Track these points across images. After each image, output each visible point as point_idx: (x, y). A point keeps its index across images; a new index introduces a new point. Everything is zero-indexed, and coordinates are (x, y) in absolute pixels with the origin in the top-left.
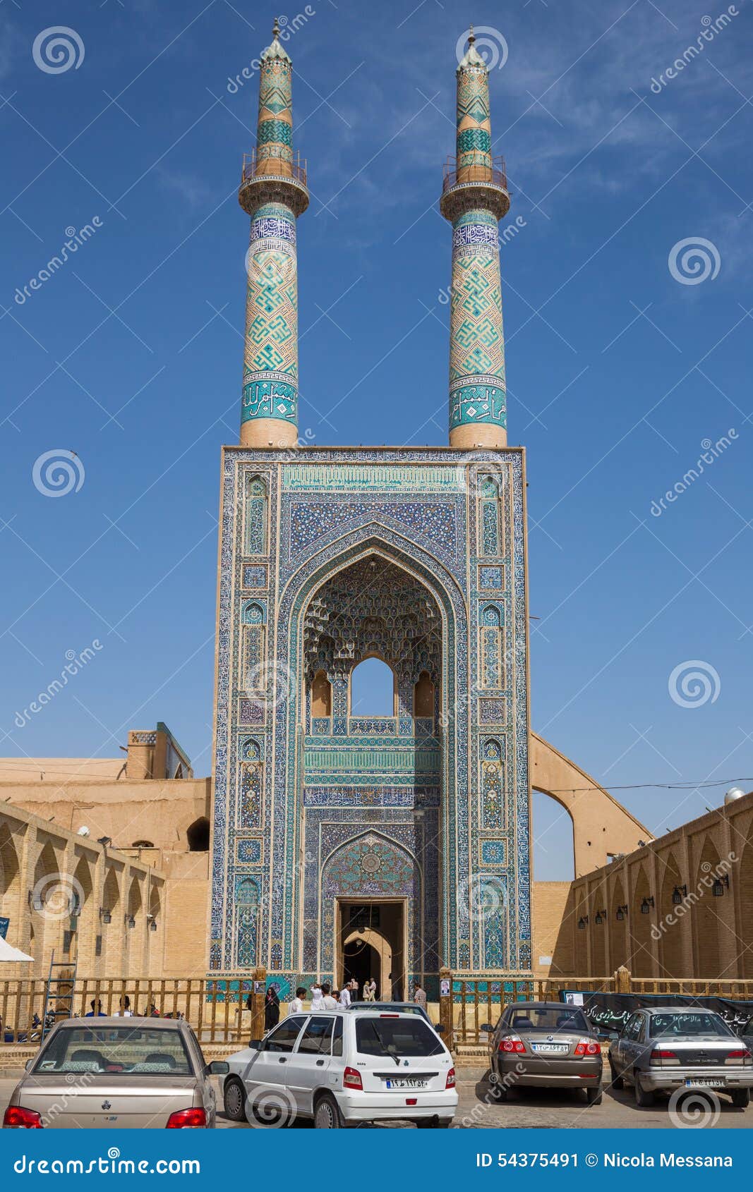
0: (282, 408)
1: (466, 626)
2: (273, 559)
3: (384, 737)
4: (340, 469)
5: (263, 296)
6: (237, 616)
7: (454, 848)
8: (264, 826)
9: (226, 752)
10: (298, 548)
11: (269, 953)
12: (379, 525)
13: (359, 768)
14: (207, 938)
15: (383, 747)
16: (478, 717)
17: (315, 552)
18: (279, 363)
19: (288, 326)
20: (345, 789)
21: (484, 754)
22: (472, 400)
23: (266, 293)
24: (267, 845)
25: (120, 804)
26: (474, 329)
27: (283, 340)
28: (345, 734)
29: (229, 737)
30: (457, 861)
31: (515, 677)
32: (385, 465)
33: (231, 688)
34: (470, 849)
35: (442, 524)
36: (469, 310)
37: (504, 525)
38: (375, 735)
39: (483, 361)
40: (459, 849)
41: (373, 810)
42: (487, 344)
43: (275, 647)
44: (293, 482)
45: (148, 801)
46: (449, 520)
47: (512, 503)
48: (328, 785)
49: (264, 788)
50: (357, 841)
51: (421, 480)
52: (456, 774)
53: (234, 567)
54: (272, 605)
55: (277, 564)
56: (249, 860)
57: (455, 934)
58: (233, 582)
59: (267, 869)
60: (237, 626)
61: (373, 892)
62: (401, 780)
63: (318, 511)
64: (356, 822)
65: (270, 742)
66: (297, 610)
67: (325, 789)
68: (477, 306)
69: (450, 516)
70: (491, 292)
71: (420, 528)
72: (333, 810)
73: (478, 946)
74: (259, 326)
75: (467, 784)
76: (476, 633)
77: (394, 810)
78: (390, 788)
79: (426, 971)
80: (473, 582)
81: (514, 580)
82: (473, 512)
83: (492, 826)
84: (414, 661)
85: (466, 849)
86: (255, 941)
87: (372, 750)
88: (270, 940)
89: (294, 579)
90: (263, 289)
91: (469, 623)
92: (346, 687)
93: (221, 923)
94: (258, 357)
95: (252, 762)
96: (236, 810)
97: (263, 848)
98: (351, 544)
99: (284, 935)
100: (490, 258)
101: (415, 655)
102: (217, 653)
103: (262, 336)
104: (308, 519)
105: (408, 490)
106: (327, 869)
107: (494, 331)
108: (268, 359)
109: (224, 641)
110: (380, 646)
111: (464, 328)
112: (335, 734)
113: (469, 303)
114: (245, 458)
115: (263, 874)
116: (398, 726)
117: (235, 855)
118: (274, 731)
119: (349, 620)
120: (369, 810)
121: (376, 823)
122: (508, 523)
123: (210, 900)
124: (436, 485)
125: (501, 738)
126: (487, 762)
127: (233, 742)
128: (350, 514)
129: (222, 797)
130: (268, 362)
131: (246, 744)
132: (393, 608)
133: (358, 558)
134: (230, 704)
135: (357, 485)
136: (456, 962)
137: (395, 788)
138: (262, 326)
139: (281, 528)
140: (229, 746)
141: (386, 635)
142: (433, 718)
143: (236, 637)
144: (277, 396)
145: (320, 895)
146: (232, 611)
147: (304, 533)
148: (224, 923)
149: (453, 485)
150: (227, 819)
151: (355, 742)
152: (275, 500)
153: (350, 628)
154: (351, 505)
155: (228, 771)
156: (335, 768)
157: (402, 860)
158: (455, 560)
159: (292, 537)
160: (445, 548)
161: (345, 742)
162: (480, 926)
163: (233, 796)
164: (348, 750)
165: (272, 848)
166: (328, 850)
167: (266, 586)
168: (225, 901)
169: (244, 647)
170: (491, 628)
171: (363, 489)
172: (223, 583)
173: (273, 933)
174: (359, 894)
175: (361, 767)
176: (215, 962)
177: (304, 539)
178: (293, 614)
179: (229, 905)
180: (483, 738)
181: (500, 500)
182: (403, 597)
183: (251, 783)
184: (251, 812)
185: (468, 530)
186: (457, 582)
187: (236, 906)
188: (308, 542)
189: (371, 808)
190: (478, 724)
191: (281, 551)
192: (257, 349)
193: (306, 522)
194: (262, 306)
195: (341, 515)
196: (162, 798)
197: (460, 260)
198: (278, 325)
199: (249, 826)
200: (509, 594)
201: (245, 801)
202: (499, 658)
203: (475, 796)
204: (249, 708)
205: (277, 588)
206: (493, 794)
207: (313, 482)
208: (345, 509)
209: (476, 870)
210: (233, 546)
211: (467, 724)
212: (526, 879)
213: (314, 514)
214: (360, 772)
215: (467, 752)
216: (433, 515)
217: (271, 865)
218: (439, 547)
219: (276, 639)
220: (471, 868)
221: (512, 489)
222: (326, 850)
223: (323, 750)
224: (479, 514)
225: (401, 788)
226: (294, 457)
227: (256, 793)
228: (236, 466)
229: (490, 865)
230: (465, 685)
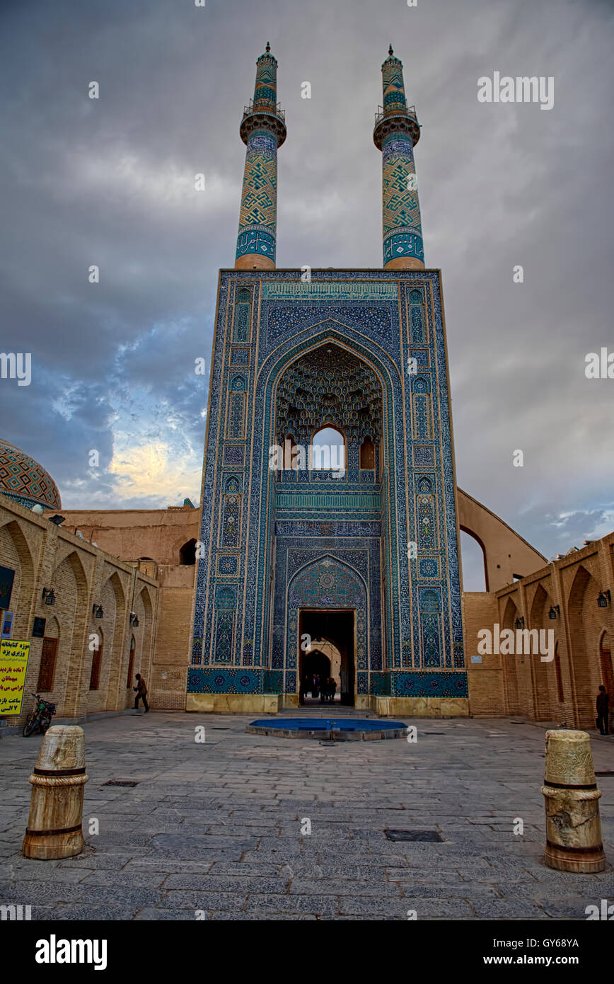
0: (264, 248)
1: (401, 393)
2: (253, 345)
3: (337, 484)
5: (252, 181)
6: (225, 385)
8: (240, 545)
9: (212, 486)
10: (273, 337)
11: (242, 652)
12: (334, 322)
13: (318, 507)
14: (190, 637)
15: (337, 491)
16: (413, 460)
17: (286, 339)
18: (262, 219)
19: (270, 199)
20: (307, 522)
21: (418, 489)
22: (401, 243)
23: (255, 178)
24: (243, 561)
25: (130, 528)
26: (400, 200)
27: (266, 208)
28: (308, 482)
29: (215, 475)
30: (399, 575)
31: (441, 430)
32: (338, 281)
33: (218, 438)
34: (409, 565)
35: (381, 321)
36: (397, 188)
37: (428, 323)
38: (330, 483)
39: (407, 218)
40: (400, 565)
41: (328, 539)
42: (410, 208)
43: (254, 408)
44: (270, 293)
45: (151, 526)
46: (386, 318)
47: (433, 307)
48: (294, 520)
49: (242, 515)
50: (316, 564)
51: (365, 291)
52: (396, 505)
53: (224, 350)
54: (252, 377)
55: (257, 348)
56: (228, 573)
57: (399, 637)
58: (223, 360)
59: (242, 580)
60: (225, 392)
61: (328, 603)
62: (350, 517)
63: (288, 312)
64: (315, 548)
65: (247, 478)
66: (271, 382)
67: (292, 523)
68: (402, 185)
69: (386, 315)
71: (365, 323)
72: (297, 539)
73: (418, 647)
74: (249, 198)
75: (405, 512)
76: (409, 398)
77: (345, 539)
78: (341, 523)
79: (372, 669)
80: (406, 361)
81: (436, 360)
82: (404, 313)
83: (426, 547)
84: (360, 428)
85: (406, 565)
86: (231, 641)
87: (328, 493)
88: (243, 640)
89: (269, 359)
90: (253, 176)
91: (403, 391)
93: (203, 625)
95: (233, 494)
96: (219, 532)
97: (239, 563)
98: (312, 335)
99: (254, 636)
100: (409, 159)
101: (361, 423)
104: (281, 317)
105: (356, 298)
106: (292, 585)
107: (414, 201)
109: (214, 403)
110: (333, 417)
111: (393, 200)
112: (300, 482)
113: (396, 185)
114: (236, 277)
115: (239, 584)
116: (347, 477)
117: (216, 568)
118: (251, 470)
119: (311, 396)
120: (326, 539)
121: (331, 549)
122: (430, 320)
123: (194, 605)
124: (375, 295)
125: (431, 477)
126: (421, 495)
127: (218, 478)
128: (312, 314)
129: (207, 521)
130: (255, 220)
131: (229, 480)
132: (344, 387)
133: (318, 345)
134: (217, 450)
135: (317, 294)
136: (399, 661)
137: (346, 522)
138: (251, 198)
139: (261, 323)
140: (215, 482)
141: (338, 409)
142: (374, 470)
143: (224, 400)
144: (260, 240)
145: (286, 605)
146: (222, 382)
147: (278, 327)
148: (205, 625)
149: (388, 295)
150: (211, 539)
151: (313, 487)
152: (256, 305)
153: (312, 402)
154: (313, 308)
155: (213, 501)
156: (299, 507)
157: (352, 578)
158: (392, 346)
159: (269, 330)
160: (384, 337)
161: (307, 487)
162: (420, 630)
163: (216, 521)
164: (309, 493)
165: (246, 563)
167: (248, 364)
168: (207, 606)
169: (230, 407)
170: (420, 394)
171: (321, 297)
172: (215, 361)
173: (246, 634)
174: (317, 606)
175: (320, 506)
176: (196, 657)
177: (277, 331)
178: (268, 384)
179: (210, 609)
180: (417, 476)
181: (424, 305)
182: (352, 378)
183: (231, 511)
184: (230, 536)
185: (400, 325)
186: (393, 361)
187: (216, 611)
188: (280, 333)
189: (328, 537)
190: (413, 466)
191: (260, 339)
192: (248, 211)
193: (280, 319)
195: (306, 314)
196: (162, 524)
198: (263, 197)
199: (228, 545)
200: (433, 370)
201: (226, 525)
202: (428, 416)
203: (412, 522)
204: (232, 453)
205: (256, 365)
206: (426, 521)
207: (285, 293)
208: (308, 311)
209: (415, 583)
210: (224, 336)
211: (403, 466)
212: (456, 590)
213: (285, 314)
214: (318, 510)
215: (404, 488)
216: (374, 315)
217: (245, 577)
218: (379, 337)
219: (254, 402)
220: (410, 581)
221: (432, 297)
222: (292, 570)
223: (291, 493)
224: (408, 315)
225: (350, 522)
226: (272, 276)
227: (235, 518)
228: (230, 283)
229: (427, 579)
230: (401, 436)
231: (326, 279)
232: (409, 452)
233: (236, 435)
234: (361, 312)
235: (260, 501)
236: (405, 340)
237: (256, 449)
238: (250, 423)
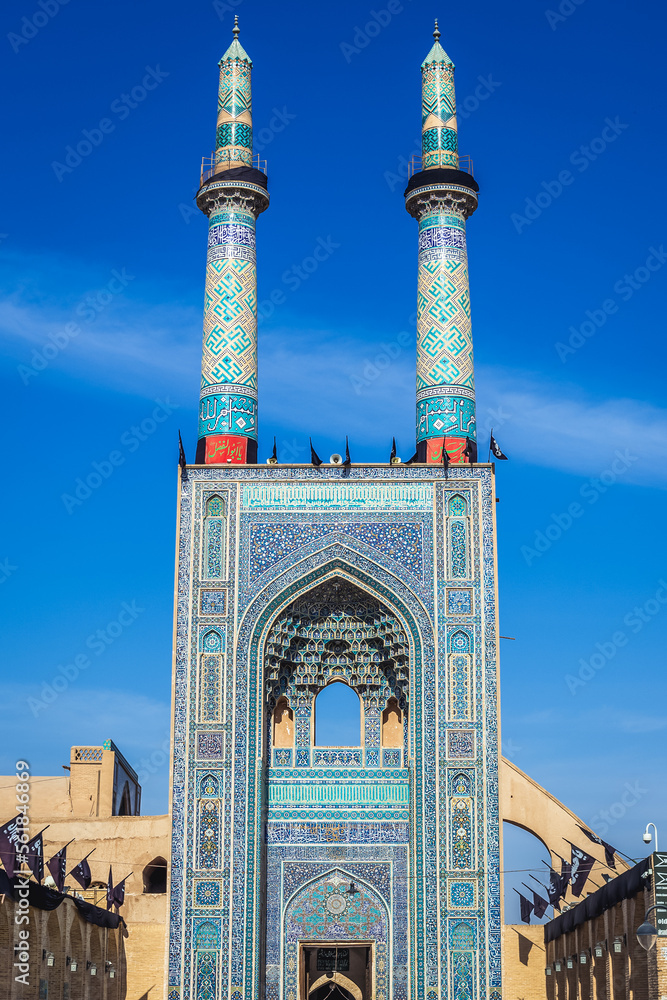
0: (241, 423)
1: (433, 653)
2: (231, 584)
3: (349, 769)
4: (301, 488)
5: (221, 305)
6: (194, 644)
7: (422, 889)
8: (223, 868)
9: (183, 788)
10: (258, 572)
12: (342, 547)
13: (323, 803)
14: (165, 984)
15: (350, 779)
17: (276, 574)
18: (238, 375)
19: (247, 336)
20: (308, 824)
21: (452, 790)
22: (439, 412)
23: (225, 302)
24: (227, 887)
26: (440, 337)
27: (242, 351)
28: (309, 765)
29: (187, 773)
30: (425, 904)
31: (484, 708)
32: (349, 482)
33: (188, 721)
34: (438, 891)
35: (408, 545)
36: (436, 317)
37: (473, 547)
38: (340, 766)
39: (450, 370)
40: (427, 891)
41: (338, 848)
42: (455, 351)
43: (234, 677)
44: (252, 502)
46: (415, 540)
47: (480, 522)
48: (290, 820)
50: (321, 881)
51: (386, 498)
52: (424, 811)
53: (191, 592)
54: (231, 632)
55: (236, 589)
56: (208, 903)
57: (422, 981)
58: (190, 607)
59: (226, 912)
60: (194, 655)
61: (338, 935)
62: (368, 815)
63: (279, 533)
65: (229, 777)
66: (257, 637)
67: (288, 825)
68: (443, 313)
69: (416, 536)
70: (459, 297)
71: (386, 549)
72: (296, 847)
73: (447, 993)
74: (217, 337)
75: (435, 821)
76: (444, 660)
77: (361, 848)
78: (355, 824)
80: (441, 607)
81: (483, 605)
82: (440, 531)
85: (435, 891)
86: (215, 988)
87: (337, 783)
88: (230, 987)
89: (253, 605)
90: (221, 298)
91: (437, 650)
92: (309, 715)
93: (179, 969)
94: (216, 369)
95: (210, 799)
96: (194, 850)
97: (222, 890)
98: (312, 567)
99: (243, 983)
100: (457, 262)
102: (173, 683)
103: (220, 347)
104: (268, 541)
105: (373, 509)
106: (289, 910)
107: (461, 338)
108: (226, 371)
109: (181, 671)
110: (344, 670)
111: (430, 336)
112: (297, 765)
113: (436, 310)
114: (202, 476)
115: (223, 918)
116: (364, 757)
117: (193, 897)
118: (233, 766)
119: (312, 644)
120: (334, 848)
121: (341, 861)
122: (476, 543)
123: (167, 944)
124: (400, 504)
125: (470, 773)
126: (455, 798)
127: (191, 778)
128: (312, 535)
129: (178, 837)
130: (226, 374)
132: (359, 632)
133: (321, 580)
134: (187, 738)
135: (319, 504)
137: (362, 824)
138: (220, 336)
139: (241, 550)
141: (351, 660)
142: (401, 748)
143: (193, 666)
144: (235, 409)
145: (282, 937)
146: (189, 640)
147: (264, 555)
148: (182, 969)
149: (419, 504)
150: (185, 860)
151: (316, 774)
152: (233, 521)
153: (313, 653)
154: (313, 525)
155: (186, 809)
156: (298, 802)
157: (370, 902)
158: (422, 583)
159: (251, 560)
160: (411, 571)
161: (307, 774)
162: (449, 972)
163: (190, 835)
164: (312, 783)
165: (231, 890)
166: (290, 892)
167: (224, 613)
168: (183, 946)
169: (202, 677)
170: (460, 655)
171: (325, 509)
172: (179, 609)
173: (234, 980)
174: (323, 938)
175: (325, 802)
177: (263, 562)
178: (253, 642)
179: (188, 950)
180: (452, 773)
181: (468, 519)
183: (210, 821)
184: (208, 853)
185: (435, 551)
186: (424, 607)
187: (195, 952)
188: (267, 565)
189: (337, 845)
190: (447, 759)
192: (216, 361)
193: (266, 544)
194: (220, 315)
196: (116, 836)
197: (426, 264)
198: (237, 335)
199: (207, 866)
200: (478, 620)
201: (203, 841)
202: (469, 687)
203: (443, 835)
204: (207, 742)
205: (236, 614)
206: (461, 832)
207: (272, 502)
208: (306, 529)
209: (444, 914)
210: (191, 570)
211: (434, 758)
212: (496, 922)
213: (274, 536)
214: (324, 806)
215: (434, 788)
216: (399, 536)
217: (231, 908)
218: (404, 570)
219: (234, 669)
220: (438, 911)
221: (480, 507)
222: (288, 890)
223: (285, 783)
224: (447, 535)
225: (367, 824)
226: (254, 475)
227: (214, 831)
228: (194, 487)
229: (459, 908)
230: (432, 716)
231: (331, 479)
232: (442, 739)
233: (211, 715)
234: (381, 531)
235: (247, 808)
236: (440, 574)
237: (239, 736)
238: (229, 699)
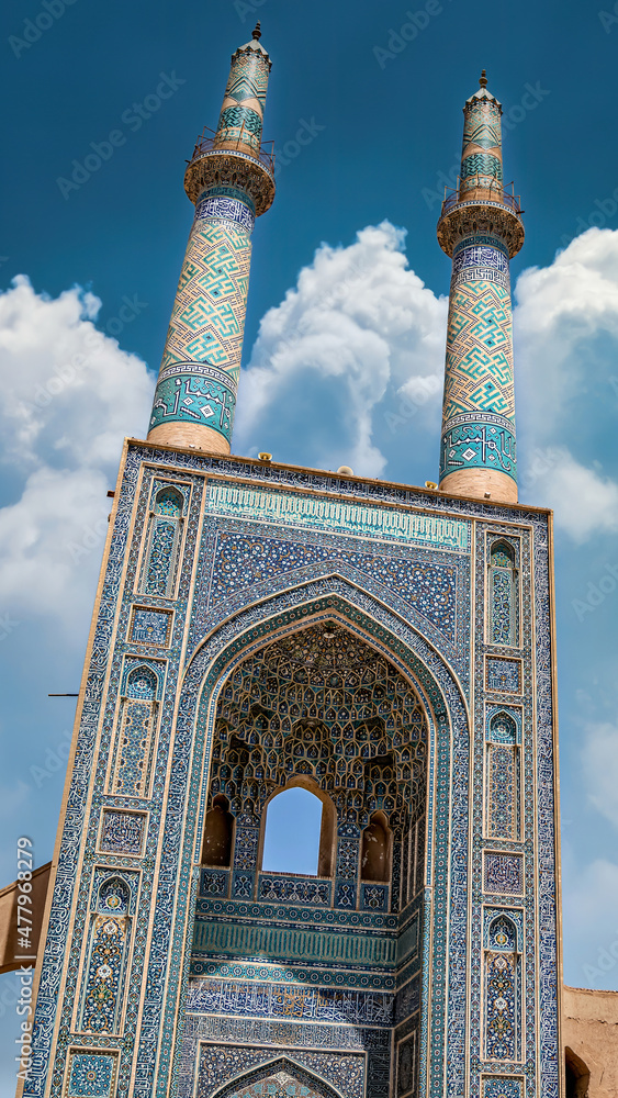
2: (182, 605)
3: (312, 909)
4: (291, 497)
6: (114, 680)
8: (122, 1032)
10: (222, 594)
13: (269, 955)
15: (311, 923)
16: (484, 880)
17: (247, 603)
20: (244, 986)
21: (489, 939)
24: (126, 1068)
28: (251, 897)
29: (79, 869)
31: (537, 822)
32: (358, 502)
33: (91, 791)
35: (438, 592)
43: (172, 736)
46: (447, 588)
47: (533, 577)
49: (131, 963)
50: (259, 1077)
53: (119, 606)
54: (174, 672)
55: (188, 611)
58: (116, 627)
60: (112, 697)
63: (258, 548)
64: (257, 1042)
65: (148, 885)
66: (209, 686)
69: (449, 583)
71: (406, 593)
72: (223, 1019)
76: (481, 750)
80: (479, 678)
81: (535, 682)
82: (481, 582)
83: (500, 1056)
84: (365, 796)
91: (472, 735)
92: (257, 825)
95: (113, 916)
96: (76, 998)
101: (368, 785)
104: (242, 556)
105: (388, 538)
109: (89, 718)
112: (234, 896)
114: (156, 460)
116: (334, 893)
118: (156, 869)
119: (276, 720)
120: (281, 1025)
121: (292, 1046)
122: (527, 603)
124: (428, 539)
125: (516, 916)
126: (493, 952)
127: (86, 876)
131: (106, 885)
133: (309, 621)
134: (87, 816)
139: (201, 561)
140: (77, 887)
146: (107, 673)
147: (234, 574)
150: (59, 1011)
151: (262, 912)
152: (194, 523)
154: (307, 546)
155: (70, 926)
156: (230, 951)
158: (454, 645)
159: (215, 578)
160: (439, 626)
161: (249, 910)
163: (73, 972)
164: (253, 924)
165: (133, 1072)
167: (166, 643)
169: (122, 729)
170: (501, 746)
178: (205, 690)
180: (490, 913)
181: (516, 572)
183: (107, 952)
184: (99, 1005)
185: (473, 606)
186: (455, 677)
189: (286, 1021)
190: (484, 892)
191: (196, 594)
193: (239, 560)
195: (291, 557)
199: (95, 1028)
200: (528, 702)
201: (93, 985)
202: (513, 794)
203: (476, 1005)
205: (184, 647)
206: (500, 1004)
210: (121, 577)
213: (250, 552)
214: (270, 960)
216: (426, 579)
219: (174, 724)
221: (531, 559)
223: (215, 920)
224: (489, 586)
226: (229, 471)
227: (114, 970)
228: (141, 469)
230: (462, 835)
231: (336, 493)
232: (477, 862)
233: (128, 788)
234: (400, 569)
235: (171, 937)
236: (479, 636)
237: (171, 824)
238: (161, 769)
